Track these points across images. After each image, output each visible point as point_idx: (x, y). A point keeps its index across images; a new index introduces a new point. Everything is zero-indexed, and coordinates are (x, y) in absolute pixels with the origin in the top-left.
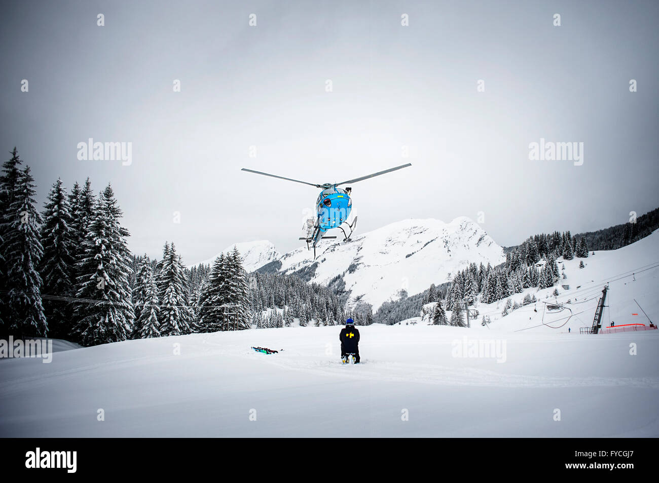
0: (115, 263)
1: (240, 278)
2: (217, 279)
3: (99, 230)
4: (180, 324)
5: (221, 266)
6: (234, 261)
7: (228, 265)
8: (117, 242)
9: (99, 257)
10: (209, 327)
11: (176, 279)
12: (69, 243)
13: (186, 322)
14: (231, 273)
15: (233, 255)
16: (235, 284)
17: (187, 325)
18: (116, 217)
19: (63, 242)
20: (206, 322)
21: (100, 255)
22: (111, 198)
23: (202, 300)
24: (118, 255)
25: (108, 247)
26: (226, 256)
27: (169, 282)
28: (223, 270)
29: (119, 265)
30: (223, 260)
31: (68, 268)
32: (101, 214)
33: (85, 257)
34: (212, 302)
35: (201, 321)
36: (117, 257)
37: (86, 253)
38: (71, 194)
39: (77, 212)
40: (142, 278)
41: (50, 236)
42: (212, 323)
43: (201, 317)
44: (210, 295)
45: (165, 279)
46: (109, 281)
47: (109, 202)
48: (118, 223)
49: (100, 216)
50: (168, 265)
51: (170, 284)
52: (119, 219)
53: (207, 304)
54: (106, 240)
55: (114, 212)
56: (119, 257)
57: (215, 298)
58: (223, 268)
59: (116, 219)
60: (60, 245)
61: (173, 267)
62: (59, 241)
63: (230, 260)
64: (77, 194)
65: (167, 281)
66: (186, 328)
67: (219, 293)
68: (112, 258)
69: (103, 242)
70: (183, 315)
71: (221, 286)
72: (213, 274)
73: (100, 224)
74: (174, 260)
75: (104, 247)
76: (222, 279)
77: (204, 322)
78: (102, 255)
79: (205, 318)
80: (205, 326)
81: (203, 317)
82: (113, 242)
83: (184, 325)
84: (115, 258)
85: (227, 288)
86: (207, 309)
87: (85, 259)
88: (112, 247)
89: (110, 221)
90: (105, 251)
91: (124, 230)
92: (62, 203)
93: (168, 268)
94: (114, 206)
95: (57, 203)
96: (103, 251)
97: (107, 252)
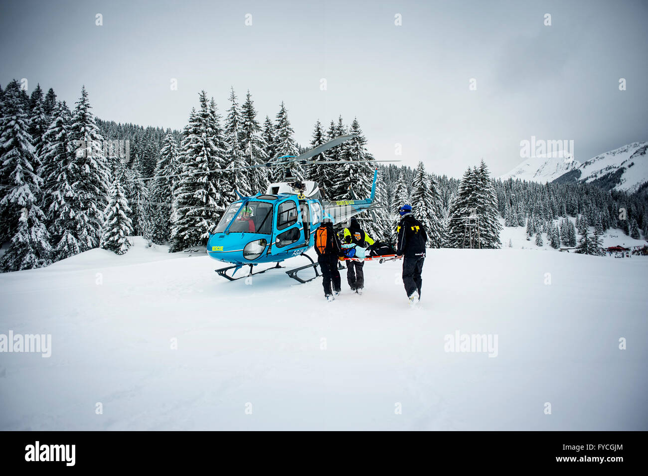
0: (361, 184)
1: (487, 190)
2: (465, 192)
3: (348, 157)
4: (432, 234)
5: (470, 179)
6: (481, 174)
7: (476, 178)
8: (363, 166)
9: (348, 180)
10: (459, 237)
11: (427, 194)
12: (328, 171)
13: (437, 233)
14: (478, 186)
15: (480, 169)
16: (482, 196)
17: (439, 235)
18: (362, 144)
19: (324, 170)
20: (456, 233)
21: (349, 178)
22: (358, 129)
23: (452, 212)
24: (365, 177)
25: (356, 171)
26: (473, 170)
27: (420, 197)
28: (471, 183)
29: (366, 186)
30: (470, 174)
31: (329, 190)
32: (348, 144)
33: (338, 181)
34: (461, 214)
35: (451, 232)
36: (363, 179)
37: (339, 177)
38: (330, 130)
40: (399, 194)
41: (314, 167)
42: (461, 234)
43: (451, 228)
44: (458, 207)
45: (417, 194)
47: (355, 133)
48: (366, 149)
49: (348, 146)
50: (419, 182)
51: (420, 199)
52: (364, 147)
53: (457, 216)
54: (353, 165)
55: (361, 141)
56: (365, 179)
57: (463, 210)
58: (470, 181)
60: (322, 174)
61: (423, 184)
62: (321, 170)
63: (477, 173)
64: (333, 130)
65: (418, 196)
66: (438, 238)
67: (467, 205)
68: (359, 180)
69: (351, 167)
70: (435, 226)
71: (469, 198)
72: (462, 188)
73: (348, 152)
74: (424, 178)
75: (351, 171)
76: (469, 192)
77: (453, 233)
78: (350, 178)
79: (455, 228)
80: (454, 236)
81: (453, 228)
82: (360, 167)
83: (436, 235)
84: (361, 180)
85: (475, 200)
86: (456, 221)
87: (338, 183)
88: (359, 171)
89: (357, 149)
90: (353, 174)
91: (369, 155)
92: (321, 139)
93: (418, 184)
94: (360, 136)
95: (318, 139)
96: (351, 175)
97: (355, 175)
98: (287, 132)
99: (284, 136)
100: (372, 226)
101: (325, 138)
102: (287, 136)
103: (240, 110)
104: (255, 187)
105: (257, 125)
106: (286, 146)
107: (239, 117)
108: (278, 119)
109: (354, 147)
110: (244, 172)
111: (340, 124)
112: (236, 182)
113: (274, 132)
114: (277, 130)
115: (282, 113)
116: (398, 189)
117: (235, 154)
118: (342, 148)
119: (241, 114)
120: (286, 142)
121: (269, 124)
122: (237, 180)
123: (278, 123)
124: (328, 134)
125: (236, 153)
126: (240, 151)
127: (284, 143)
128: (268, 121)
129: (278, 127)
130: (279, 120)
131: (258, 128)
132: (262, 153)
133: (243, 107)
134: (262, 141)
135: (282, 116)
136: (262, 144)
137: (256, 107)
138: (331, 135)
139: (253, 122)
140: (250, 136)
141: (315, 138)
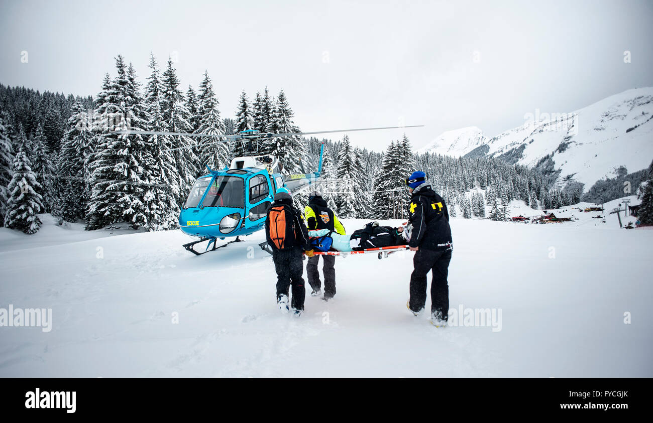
0: (288, 157)
1: (409, 163)
2: (388, 166)
3: (275, 130)
4: (357, 206)
5: (392, 153)
6: (403, 148)
7: (399, 152)
8: (290, 139)
9: (275, 153)
10: (383, 209)
11: (352, 167)
13: (362, 205)
14: (401, 160)
15: (403, 143)
16: (405, 170)
17: (364, 207)
18: (289, 117)
20: (380, 205)
21: (276, 151)
22: (285, 101)
23: (376, 185)
24: (292, 150)
25: (283, 145)
26: (396, 144)
27: (345, 170)
28: (393, 157)
29: (293, 159)
30: (393, 147)
32: (275, 117)
34: (385, 187)
35: (376, 204)
36: (290, 152)
37: (266, 150)
38: (256, 102)
39: (260, 117)
40: (324, 168)
42: (385, 206)
43: (375, 201)
44: (382, 180)
45: (342, 168)
46: (284, 172)
47: (282, 105)
48: (292, 122)
49: (274, 118)
50: (344, 156)
51: (346, 172)
52: (291, 119)
53: (381, 189)
54: (280, 138)
55: (287, 113)
56: (292, 152)
57: (387, 183)
58: (394, 155)
59: (288, 119)
61: (348, 157)
63: (399, 147)
64: (259, 101)
65: (343, 169)
66: (362, 210)
67: (390, 178)
68: (286, 153)
69: (278, 140)
70: (360, 199)
71: (392, 172)
72: (385, 162)
73: (275, 125)
74: (349, 151)
75: (279, 144)
76: (392, 166)
78: (278, 151)
79: (379, 201)
80: (378, 208)
81: (377, 200)
82: (287, 140)
83: (361, 207)
84: (289, 153)
85: (398, 173)
86: (380, 193)
88: (286, 144)
89: (284, 122)
90: (280, 147)
91: (296, 128)
92: (247, 110)
93: (344, 158)
94: (287, 108)
95: (244, 111)
96: (278, 148)
97: (282, 148)
98: (212, 103)
99: (209, 107)
100: (300, 200)
101: (251, 109)
102: (212, 106)
103: (161, 78)
104: (180, 160)
105: (181, 94)
106: (212, 117)
107: (161, 85)
108: (201, 89)
109: (281, 119)
110: (168, 145)
111: (266, 95)
112: (160, 155)
113: (198, 102)
114: (201, 100)
115: (206, 83)
116: (324, 162)
117: (157, 125)
118: (268, 120)
119: (162, 83)
120: (211, 113)
121: (192, 94)
122: (161, 153)
123: (201, 93)
124: (253, 106)
125: (159, 124)
126: (163, 122)
127: (209, 114)
128: (190, 91)
129: (202, 97)
130: (203, 90)
131: (181, 98)
132: (186, 124)
133: (164, 75)
134: (186, 112)
135: (205, 86)
136: (186, 115)
137: (178, 75)
138: (257, 107)
139: (175, 91)
140: (173, 106)
141: (241, 109)
